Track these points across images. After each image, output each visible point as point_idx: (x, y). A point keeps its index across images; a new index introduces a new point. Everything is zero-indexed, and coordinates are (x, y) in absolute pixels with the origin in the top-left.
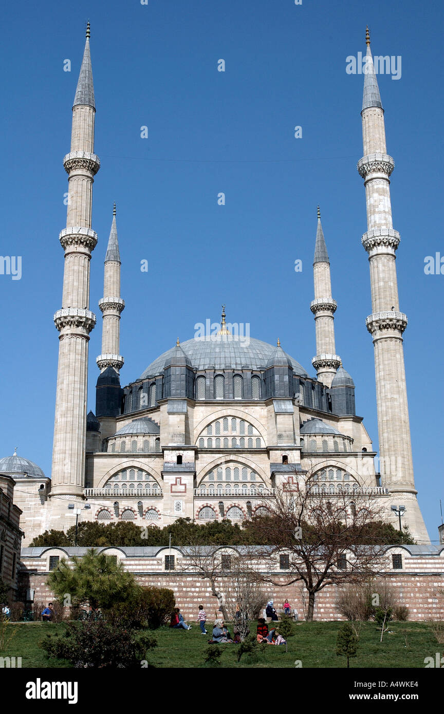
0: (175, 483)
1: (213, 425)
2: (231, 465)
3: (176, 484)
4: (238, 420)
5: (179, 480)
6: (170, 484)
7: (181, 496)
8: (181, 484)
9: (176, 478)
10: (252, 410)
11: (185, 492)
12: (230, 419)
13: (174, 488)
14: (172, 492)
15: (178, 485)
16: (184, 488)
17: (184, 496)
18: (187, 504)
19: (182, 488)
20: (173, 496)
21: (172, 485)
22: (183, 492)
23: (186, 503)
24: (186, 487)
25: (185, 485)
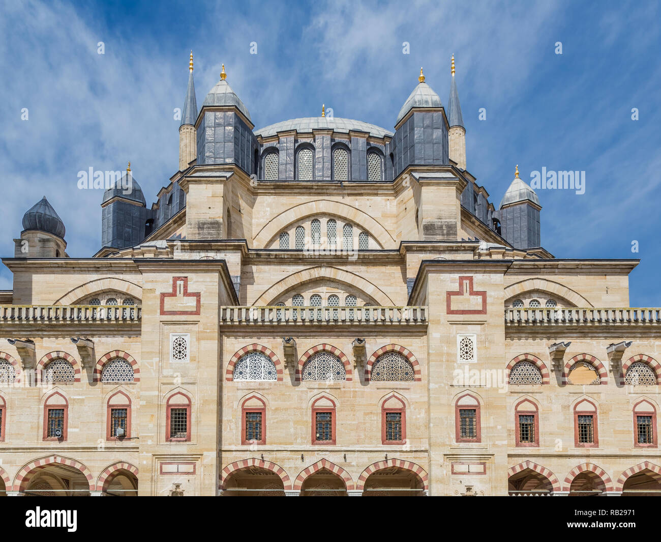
0: (170, 290)
1: (292, 232)
2: (324, 291)
3: (174, 294)
4: (340, 224)
5: (182, 283)
6: (158, 293)
7: (185, 323)
8: (186, 294)
9: (175, 279)
10: (368, 203)
11: (197, 313)
12: (324, 221)
13: (169, 304)
14: (163, 313)
15: (180, 295)
16: (194, 304)
17: (195, 323)
18: (203, 342)
19: (191, 303)
20: (165, 323)
21: (163, 295)
22: (191, 313)
23: (198, 339)
24: (198, 301)
25: (197, 295)
